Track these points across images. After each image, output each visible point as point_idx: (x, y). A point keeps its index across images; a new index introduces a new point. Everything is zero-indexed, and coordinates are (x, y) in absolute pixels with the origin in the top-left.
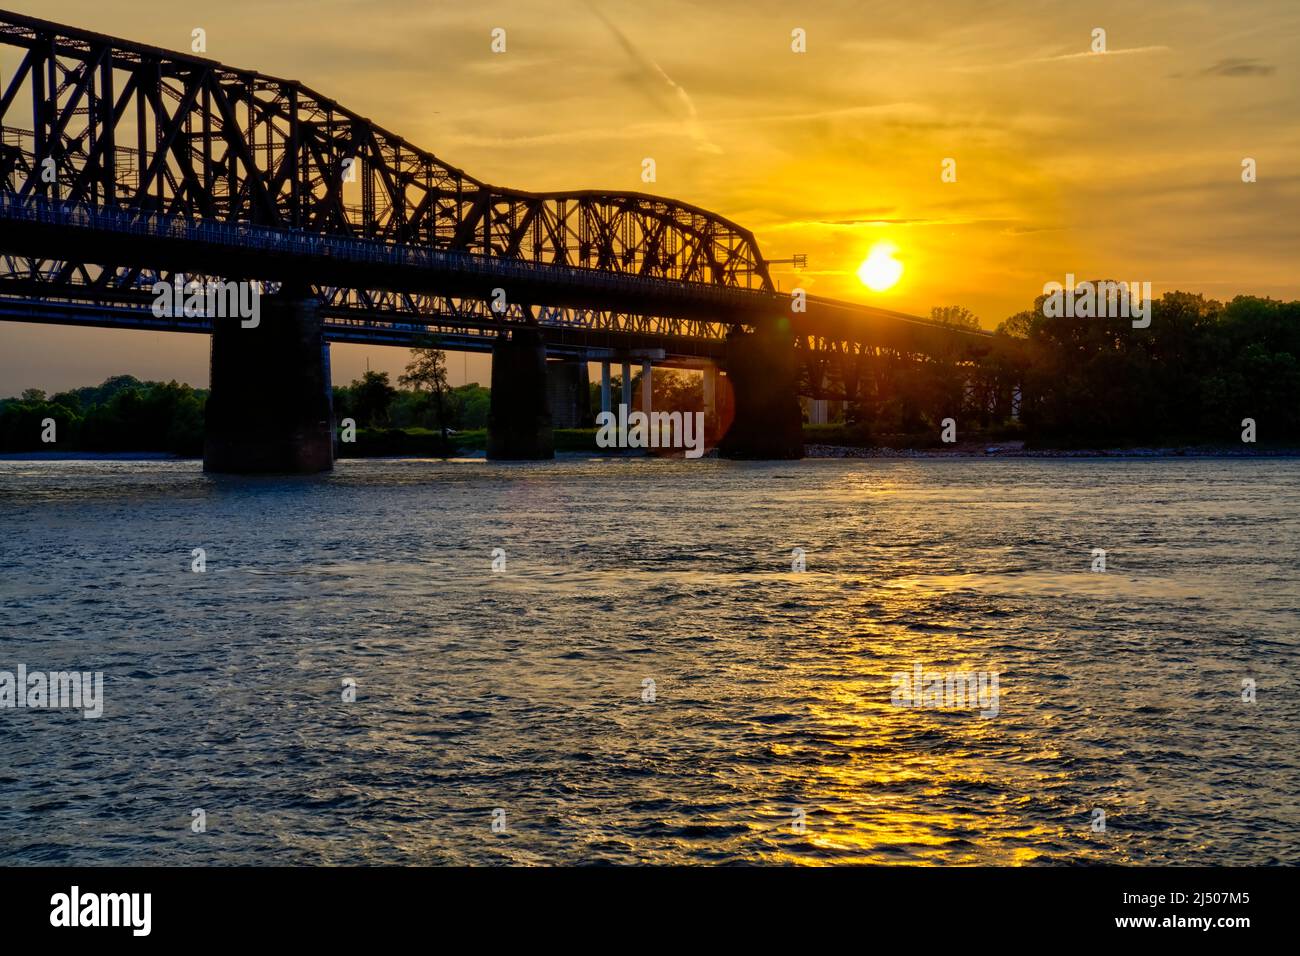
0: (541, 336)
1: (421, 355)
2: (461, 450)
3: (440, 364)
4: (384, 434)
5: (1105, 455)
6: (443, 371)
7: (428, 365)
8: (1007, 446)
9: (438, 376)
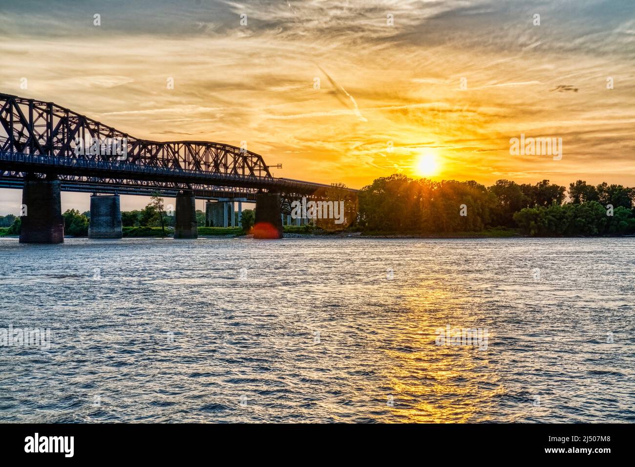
0: (193, 193)
1: (154, 200)
2: (170, 235)
3: (161, 203)
4: (143, 229)
5: (387, 238)
6: (162, 206)
7: (157, 204)
8: (355, 234)
9: (161, 207)
